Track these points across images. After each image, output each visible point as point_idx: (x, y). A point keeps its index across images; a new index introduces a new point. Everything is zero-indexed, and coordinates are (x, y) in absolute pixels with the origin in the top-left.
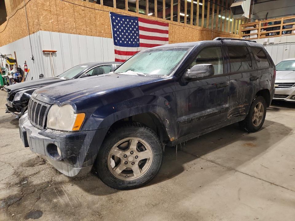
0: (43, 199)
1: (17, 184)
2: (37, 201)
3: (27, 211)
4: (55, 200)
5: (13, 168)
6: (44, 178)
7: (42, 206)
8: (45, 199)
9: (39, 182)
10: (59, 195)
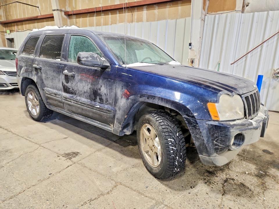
0: (257, 155)
1: (268, 175)
2: (262, 156)
3: (271, 156)
4: (251, 150)
5: (265, 198)
6: (244, 165)
7: (261, 152)
8: (256, 154)
9: (251, 165)
10: (246, 150)
